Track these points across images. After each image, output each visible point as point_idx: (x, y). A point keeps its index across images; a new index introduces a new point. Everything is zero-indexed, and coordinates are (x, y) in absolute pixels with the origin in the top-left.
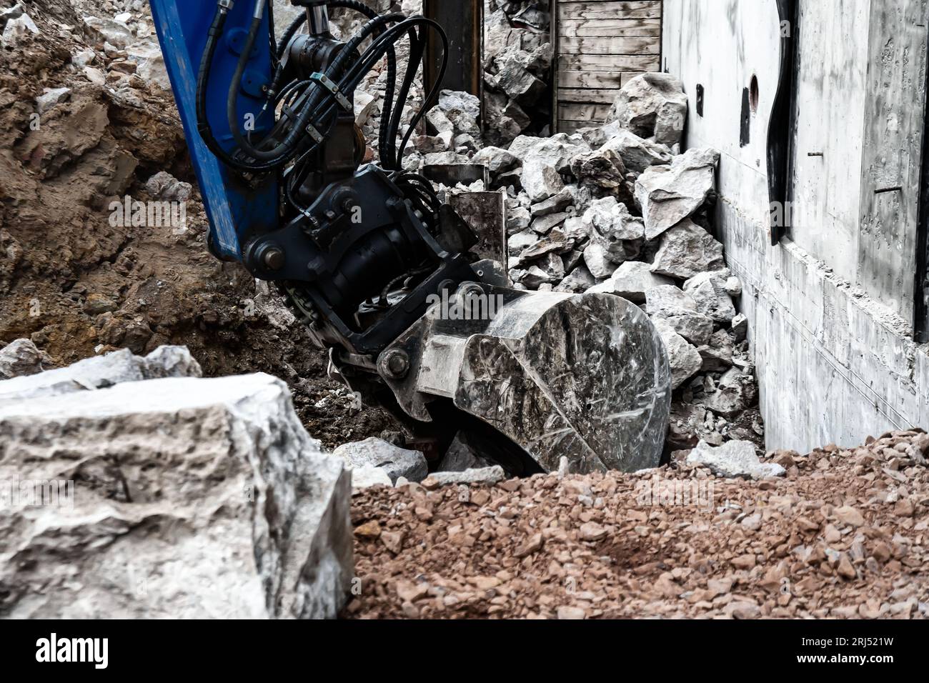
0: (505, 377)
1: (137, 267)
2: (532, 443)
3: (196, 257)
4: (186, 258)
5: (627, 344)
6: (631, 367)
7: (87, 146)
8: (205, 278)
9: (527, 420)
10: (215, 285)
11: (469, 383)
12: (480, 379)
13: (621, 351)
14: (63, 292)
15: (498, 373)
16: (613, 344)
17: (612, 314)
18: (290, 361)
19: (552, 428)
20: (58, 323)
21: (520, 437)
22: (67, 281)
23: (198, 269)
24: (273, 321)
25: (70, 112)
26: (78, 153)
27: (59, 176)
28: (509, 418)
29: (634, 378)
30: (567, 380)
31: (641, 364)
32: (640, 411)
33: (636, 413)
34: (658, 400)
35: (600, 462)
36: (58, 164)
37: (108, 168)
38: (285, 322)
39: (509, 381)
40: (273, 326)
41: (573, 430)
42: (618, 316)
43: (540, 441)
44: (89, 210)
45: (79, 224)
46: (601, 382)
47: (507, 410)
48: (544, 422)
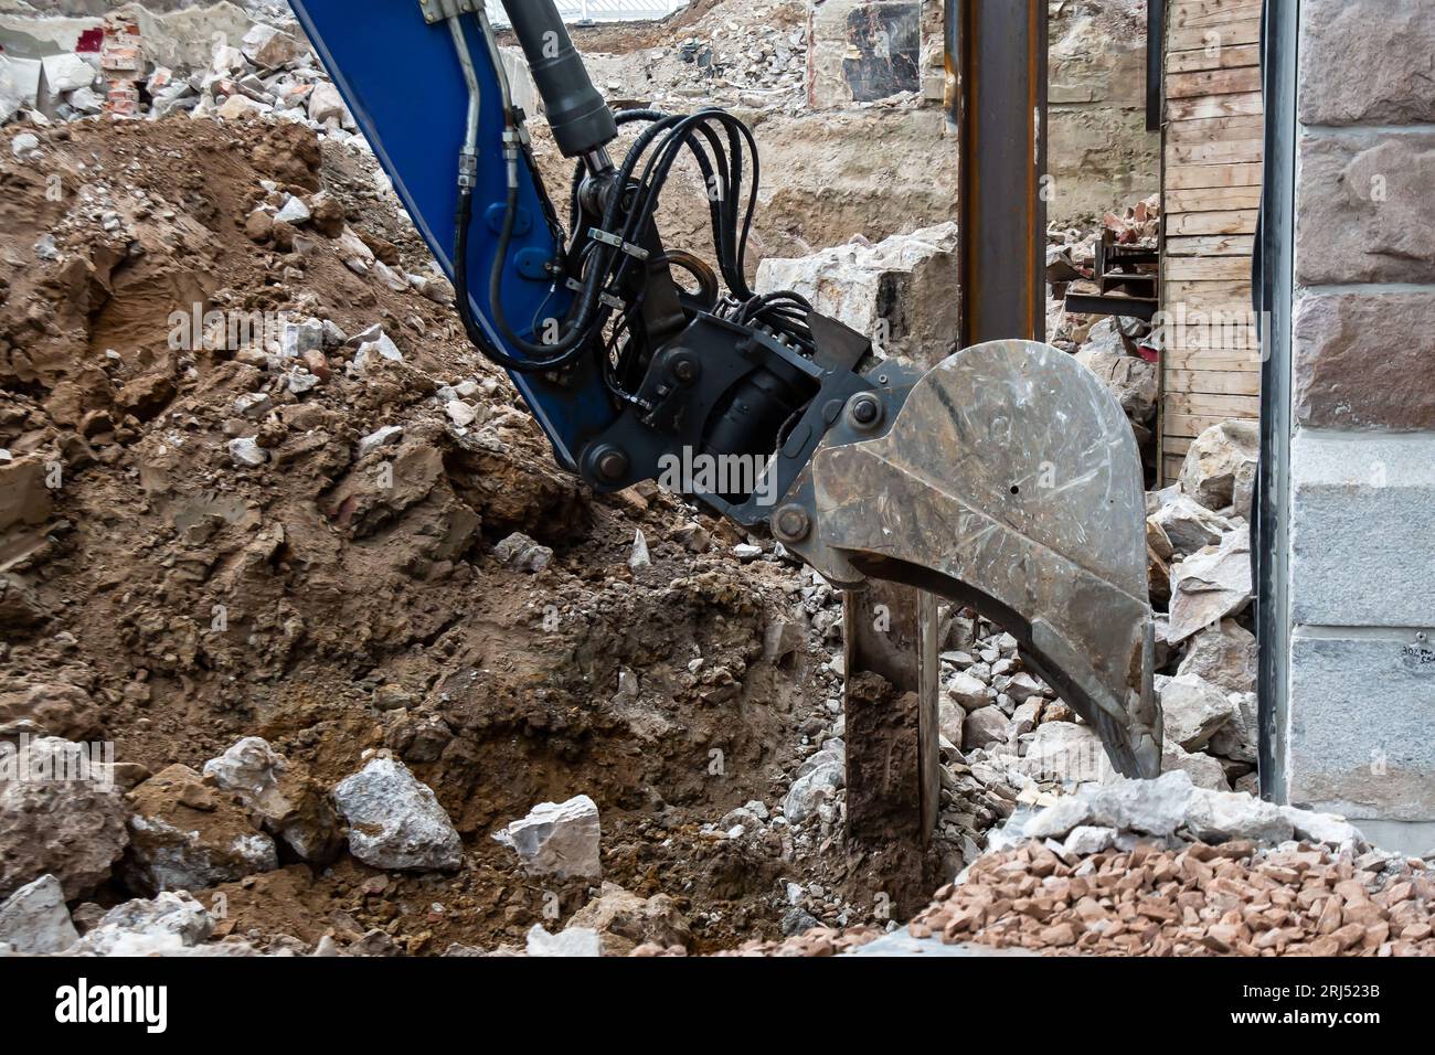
0: (881, 490)
1: (460, 652)
2: (946, 560)
3: (539, 642)
4: (527, 643)
5: (1041, 395)
6: (1059, 421)
7: (412, 498)
8: (547, 670)
9: (929, 534)
10: (561, 679)
11: (832, 512)
12: (845, 503)
13: (1036, 404)
14: (353, 681)
15: (868, 487)
16: (1021, 402)
17: (1006, 365)
18: (655, 783)
19: (967, 533)
20: (336, 719)
21: (926, 556)
22: (361, 667)
23: (540, 659)
24: (637, 729)
25: (395, 457)
26: (400, 507)
27: (374, 534)
28: (902, 539)
29: (1068, 433)
30: (970, 466)
31: (1072, 414)
32: (1095, 472)
33: (1087, 478)
34: (1115, 451)
35: (1053, 554)
36: (373, 520)
37: (437, 526)
38: (654, 731)
39: (886, 493)
40: (634, 736)
41: (999, 525)
42: (1017, 365)
43: (958, 555)
44: (406, 577)
45: (387, 594)
46: (1021, 454)
47: (896, 530)
48: (954, 528)
